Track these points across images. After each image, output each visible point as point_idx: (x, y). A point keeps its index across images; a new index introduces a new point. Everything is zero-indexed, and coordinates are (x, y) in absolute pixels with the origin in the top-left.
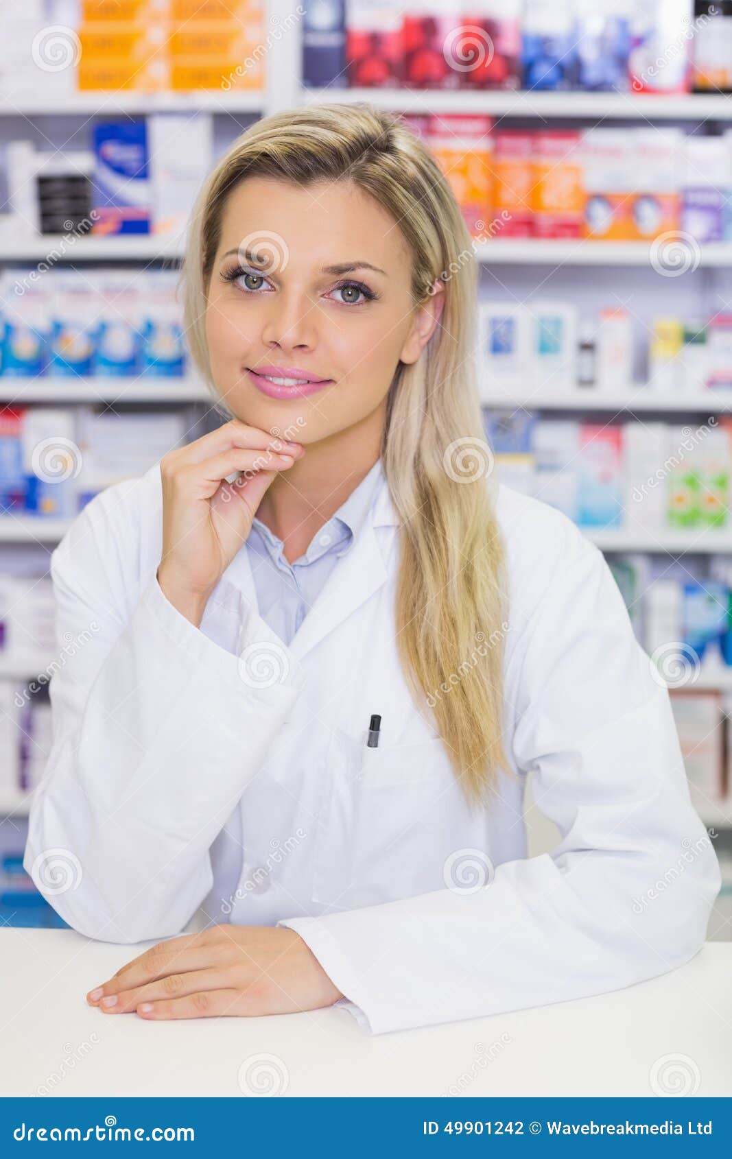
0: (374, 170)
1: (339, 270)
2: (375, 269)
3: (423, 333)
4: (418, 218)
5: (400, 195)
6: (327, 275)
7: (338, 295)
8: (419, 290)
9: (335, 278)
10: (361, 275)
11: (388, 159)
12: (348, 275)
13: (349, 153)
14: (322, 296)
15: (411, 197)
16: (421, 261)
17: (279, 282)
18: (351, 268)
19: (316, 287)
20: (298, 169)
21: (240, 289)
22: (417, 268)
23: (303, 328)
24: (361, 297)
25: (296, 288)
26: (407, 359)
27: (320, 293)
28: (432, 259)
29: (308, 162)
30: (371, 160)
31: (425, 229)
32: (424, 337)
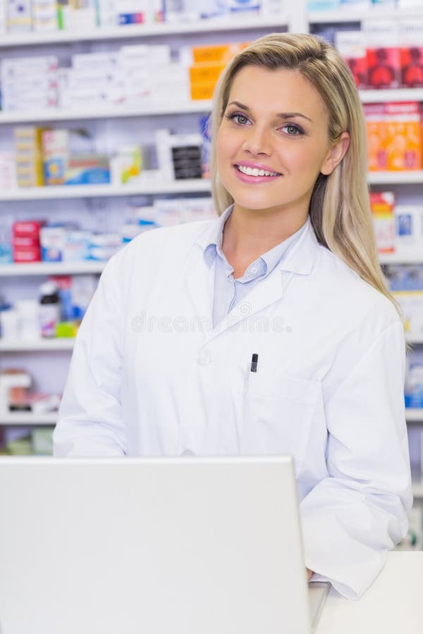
0: (312, 66)
1: (286, 116)
2: (306, 118)
3: (335, 160)
4: (333, 94)
5: (323, 80)
6: (278, 118)
7: (285, 130)
8: (333, 135)
9: (283, 120)
10: (298, 120)
11: (320, 63)
12: (291, 120)
13: (298, 57)
14: (277, 130)
15: (331, 83)
16: (334, 119)
17: (255, 121)
18: (292, 116)
19: (273, 124)
20: (270, 61)
21: (235, 122)
22: (331, 122)
23: (263, 144)
24: (298, 132)
25: (262, 123)
26: (325, 172)
27: (276, 128)
28: (341, 119)
29: (276, 59)
30: (311, 61)
31: (337, 101)
32: (336, 162)
